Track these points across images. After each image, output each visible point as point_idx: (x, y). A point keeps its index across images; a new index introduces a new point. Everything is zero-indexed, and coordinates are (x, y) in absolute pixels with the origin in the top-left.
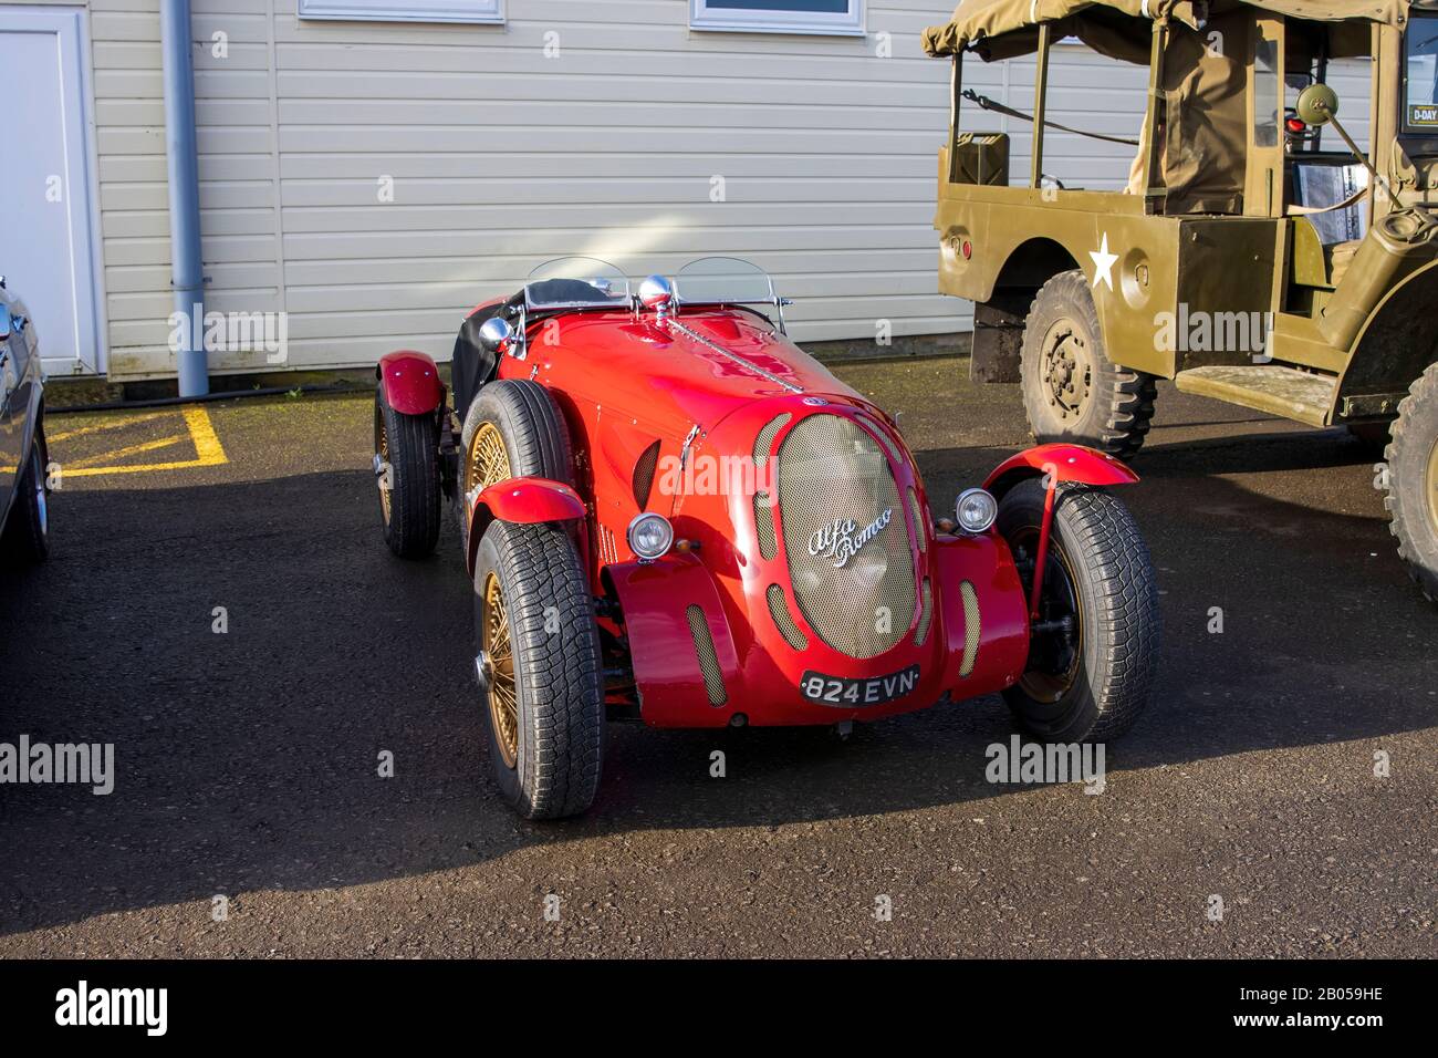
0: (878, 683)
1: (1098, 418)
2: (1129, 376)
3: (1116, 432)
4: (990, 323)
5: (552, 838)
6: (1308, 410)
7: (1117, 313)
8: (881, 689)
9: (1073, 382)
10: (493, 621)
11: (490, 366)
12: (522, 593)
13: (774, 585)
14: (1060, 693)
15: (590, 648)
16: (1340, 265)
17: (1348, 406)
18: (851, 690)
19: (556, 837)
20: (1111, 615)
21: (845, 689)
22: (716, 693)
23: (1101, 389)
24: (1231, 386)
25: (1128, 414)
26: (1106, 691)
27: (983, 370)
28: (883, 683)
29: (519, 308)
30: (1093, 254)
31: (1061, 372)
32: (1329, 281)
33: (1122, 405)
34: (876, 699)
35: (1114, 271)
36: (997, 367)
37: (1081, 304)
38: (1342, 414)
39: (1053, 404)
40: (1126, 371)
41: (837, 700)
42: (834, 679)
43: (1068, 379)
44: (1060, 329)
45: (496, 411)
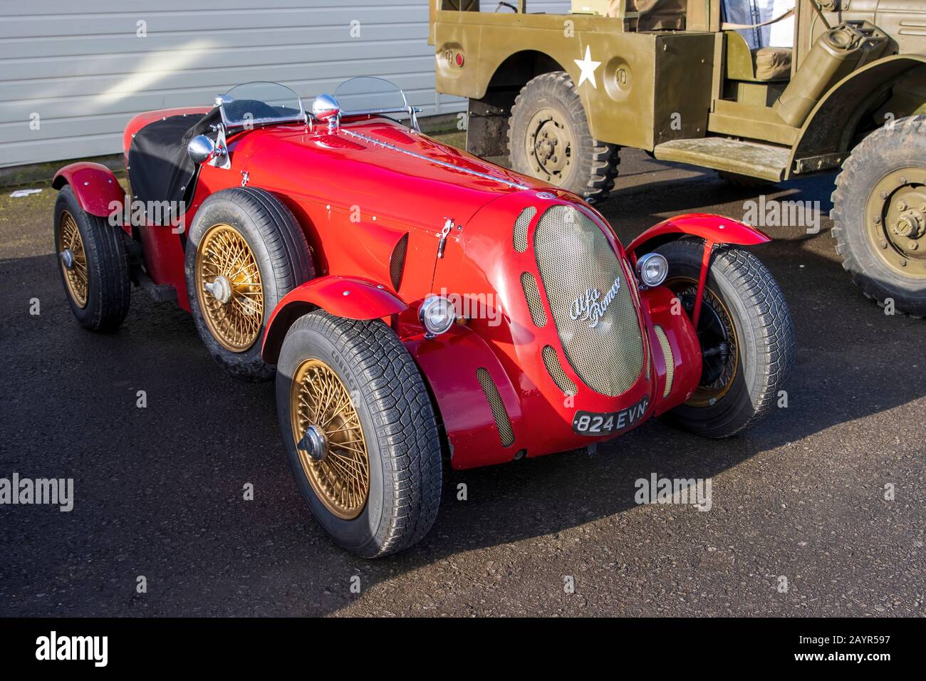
0: (625, 414)
1: (581, 181)
2: (603, 149)
3: (595, 189)
4: (479, 114)
5: (392, 571)
6: (766, 169)
7: (601, 104)
8: (627, 417)
9: (555, 154)
10: (300, 396)
11: (190, 174)
12: (371, 378)
13: (547, 346)
14: (715, 400)
15: (432, 417)
16: (763, 65)
17: (800, 166)
18: (608, 422)
19: (395, 570)
20: (767, 341)
21: (604, 422)
22: (506, 436)
23: (582, 159)
24: (702, 155)
25: (602, 176)
26: (762, 396)
27: (475, 148)
28: (628, 413)
29: (219, 126)
30: (577, 62)
31: (547, 148)
32: (755, 77)
33: (598, 170)
34: (624, 425)
35: (597, 73)
36: (484, 145)
37: (562, 97)
38: (795, 172)
39: (539, 171)
40: (601, 145)
41: (599, 430)
42: (597, 415)
43: (552, 153)
44: (542, 115)
45: (236, 216)
